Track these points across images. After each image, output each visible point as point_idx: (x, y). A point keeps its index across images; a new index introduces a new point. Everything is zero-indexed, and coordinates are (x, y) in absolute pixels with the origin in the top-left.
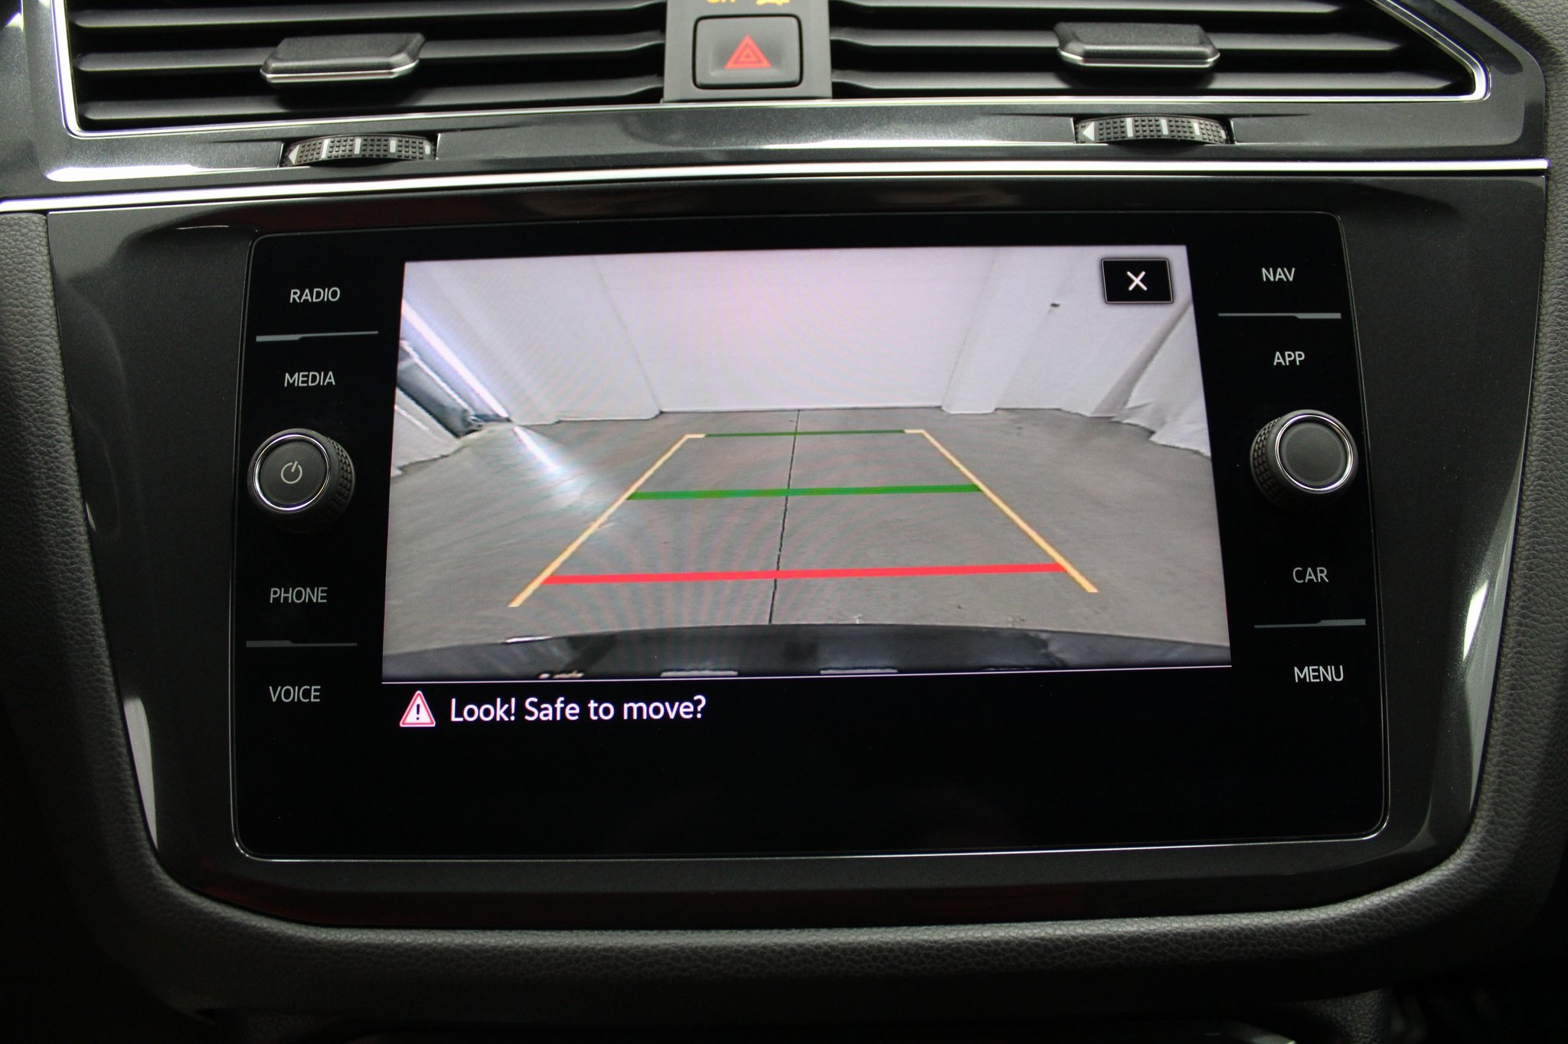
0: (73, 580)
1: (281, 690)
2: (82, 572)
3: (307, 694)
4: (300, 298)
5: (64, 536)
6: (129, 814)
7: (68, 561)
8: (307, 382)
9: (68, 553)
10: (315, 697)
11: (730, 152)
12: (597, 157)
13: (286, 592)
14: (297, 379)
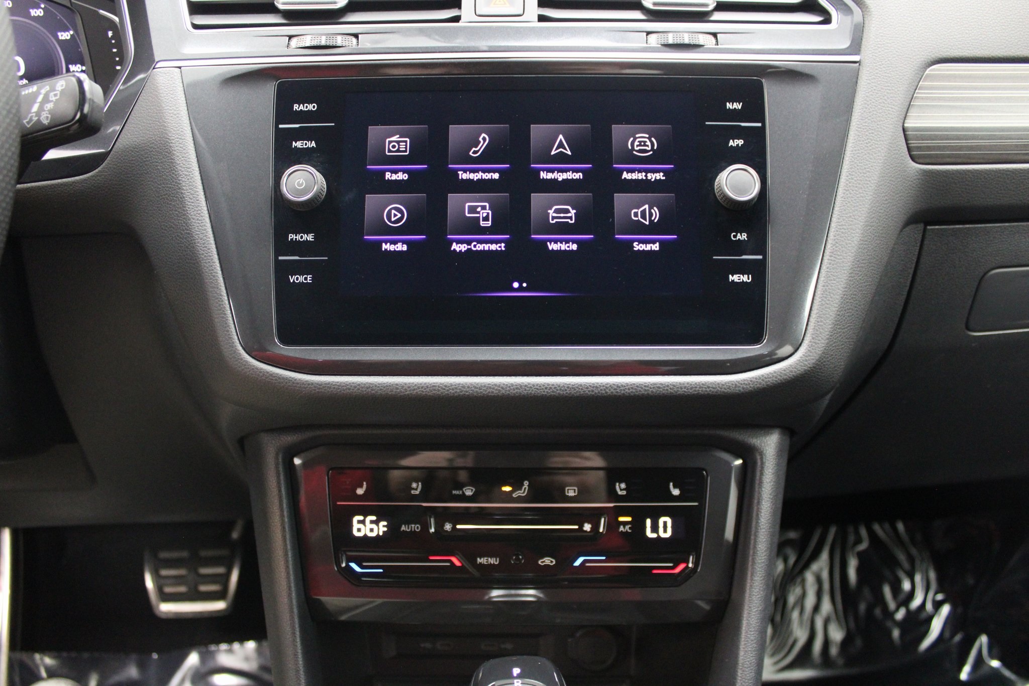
0: (203, 230)
1: (295, 277)
2: (206, 226)
3: (306, 279)
4: (298, 108)
5: (197, 211)
6: (230, 328)
7: (200, 222)
8: (303, 145)
9: (200, 218)
10: (310, 280)
11: (490, 47)
12: (432, 47)
13: (296, 236)
14: (298, 144)
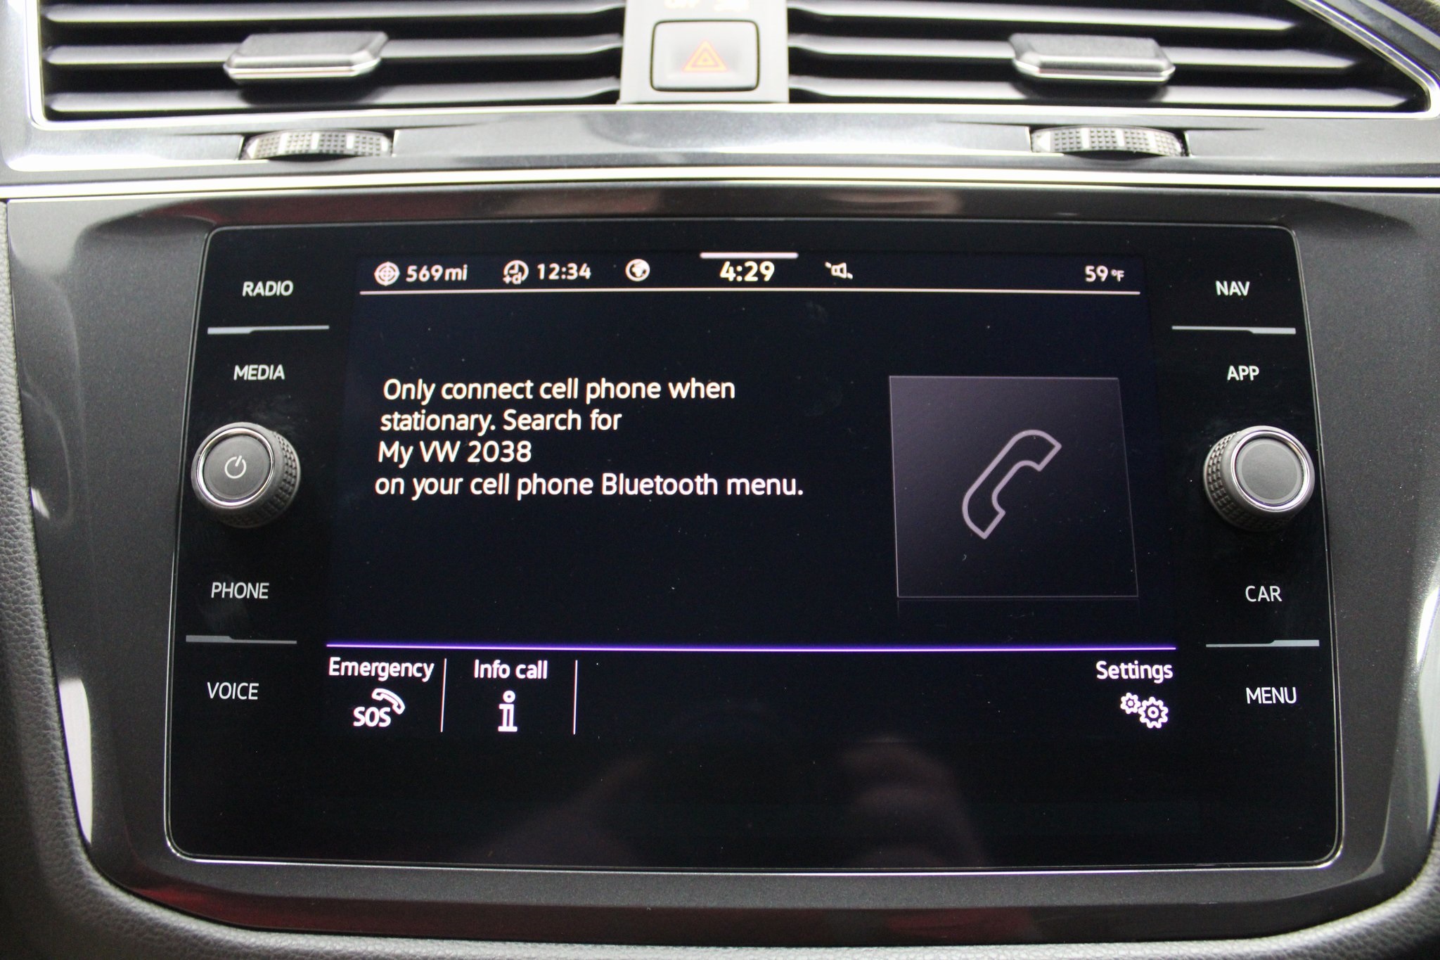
0: (15, 569)
1: (219, 686)
2: (25, 561)
3: (245, 691)
4: (253, 290)
5: (7, 524)
6: (60, 809)
7: (11, 550)
8: (256, 375)
9: (11, 542)
10: (253, 695)
11: (685, 155)
12: (552, 157)
13: (228, 586)
14: (247, 372)
